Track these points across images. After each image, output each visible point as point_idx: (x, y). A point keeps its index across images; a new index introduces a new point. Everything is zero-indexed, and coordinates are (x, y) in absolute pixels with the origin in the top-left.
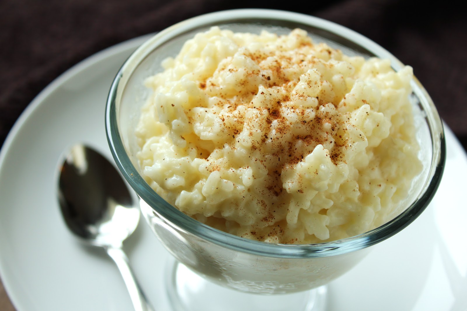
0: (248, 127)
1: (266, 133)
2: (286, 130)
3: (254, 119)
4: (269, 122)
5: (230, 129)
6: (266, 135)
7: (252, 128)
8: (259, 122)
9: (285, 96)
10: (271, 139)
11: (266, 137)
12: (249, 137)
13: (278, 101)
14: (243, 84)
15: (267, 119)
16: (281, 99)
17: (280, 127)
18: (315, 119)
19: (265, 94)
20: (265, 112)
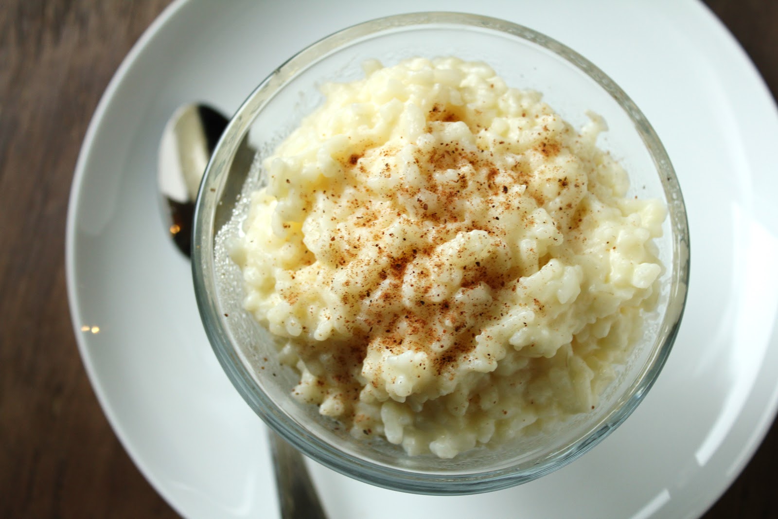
0: (350, 272)
1: (370, 289)
2: (395, 299)
3: (363, 265)
4: (383, 276)
5: (337, 254)
6: (370, 291)
7: (354, 276)
8: (366, 272)
9: (430, 244)
10: (371, 301)
11: (368, 295)
12: (342, 288)
13: (415, 249)
14: (390, 196)
15: (383, 271)
16: (420, 247)
17: (389, 291)
18: (440, 304)
19: (395, 238)
20: (384, 261)
